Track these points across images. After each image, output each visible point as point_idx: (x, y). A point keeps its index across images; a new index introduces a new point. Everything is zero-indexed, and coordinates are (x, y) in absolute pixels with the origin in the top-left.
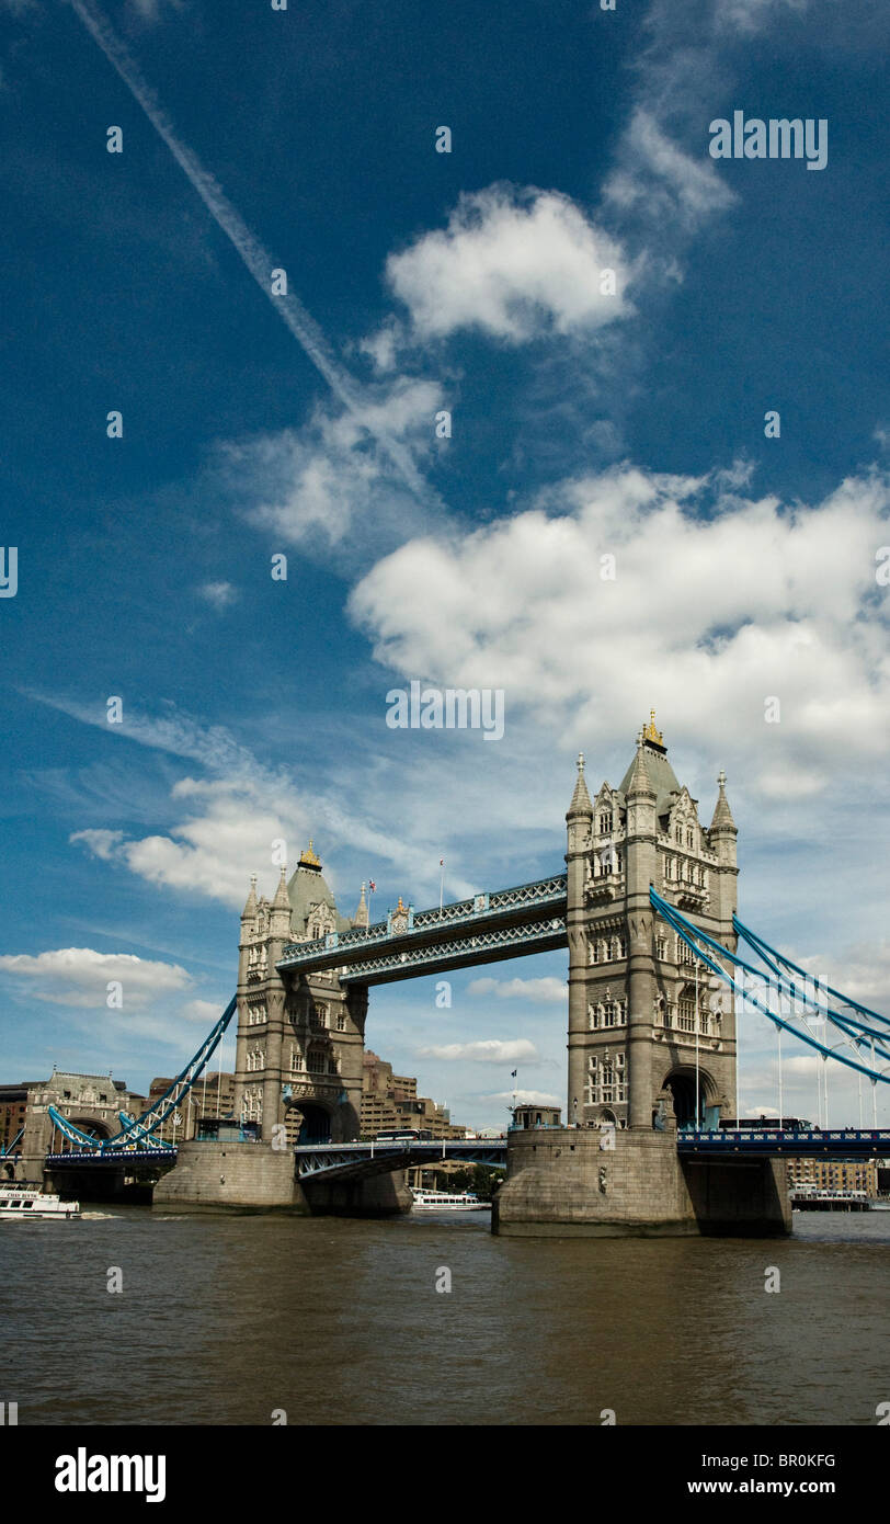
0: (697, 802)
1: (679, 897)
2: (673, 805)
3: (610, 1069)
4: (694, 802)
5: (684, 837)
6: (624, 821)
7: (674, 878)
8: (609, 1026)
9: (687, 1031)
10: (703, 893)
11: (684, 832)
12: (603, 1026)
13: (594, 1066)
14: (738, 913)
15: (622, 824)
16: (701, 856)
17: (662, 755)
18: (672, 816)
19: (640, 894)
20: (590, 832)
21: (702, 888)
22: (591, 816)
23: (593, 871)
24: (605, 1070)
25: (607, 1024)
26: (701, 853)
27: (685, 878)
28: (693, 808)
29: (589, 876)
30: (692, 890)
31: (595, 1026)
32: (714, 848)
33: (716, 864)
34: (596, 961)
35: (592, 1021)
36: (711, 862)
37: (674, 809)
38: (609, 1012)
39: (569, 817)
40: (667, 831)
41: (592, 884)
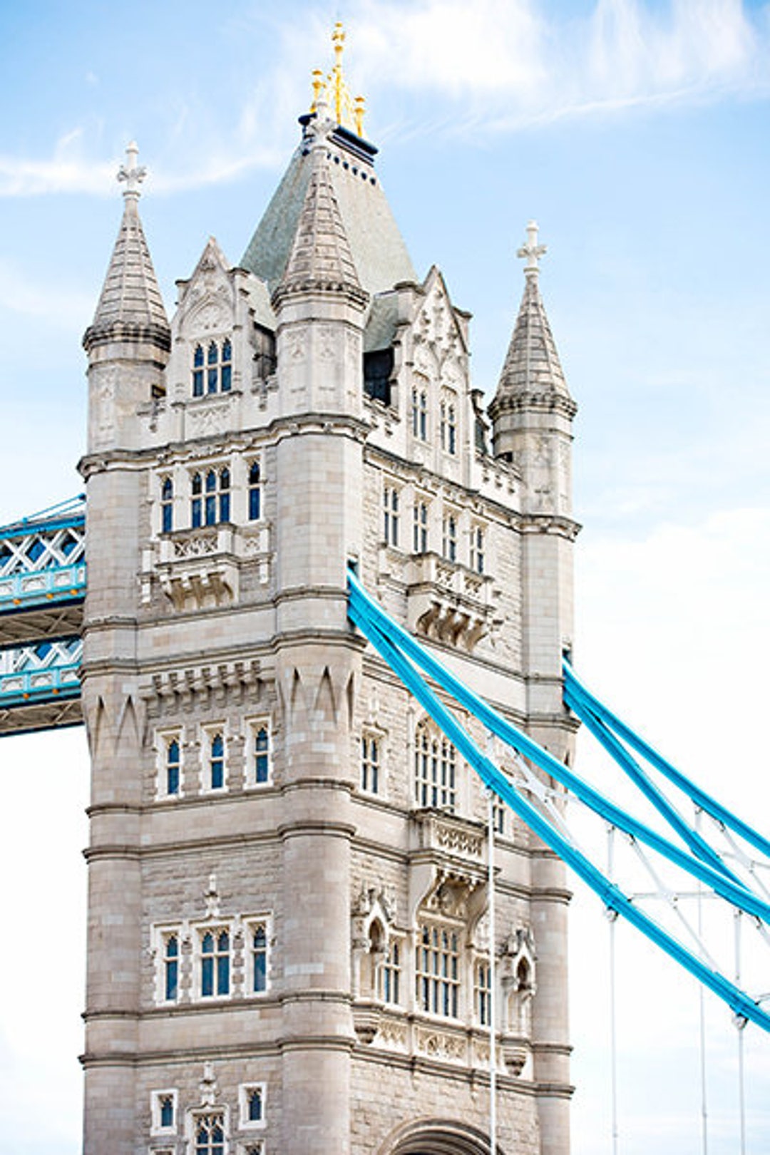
0: (467, 316)
1: (423, 603)
2: (406, 323)
3: (218, 1136)
4: (461, 315)
5: (433, 422)
6: (268, 363)
7: (407, 544)
8: (216, 998)
9: (440, 1017)
10: (484, 595)
11: (433, 407)
12: (196, 996)
13: (166, 1121)
14: (575, 656)
15: (262, 375)
16: (476, 478)
17: (363, 168)
18: (401, 356)
19: (318, 593)
20: (158, 392)
21: (478, 578)
22: (164, 342)
23: (167, 510)
24: (202, 1137)
25: (207, 991)
26: (477, 469)
27: (434, 545)
28: (458, 335)
29: (157, 525)
30: (458, 583)
31: (170, 994)
32: (509, 457)
33: (513, 503)
34: (172, 788)
35: (160, 979)
36: (501, 497)
37: (405, 337)
38: (216, 953)
39: (92, 339)
40: (387, 400)
41: (167, 551)
